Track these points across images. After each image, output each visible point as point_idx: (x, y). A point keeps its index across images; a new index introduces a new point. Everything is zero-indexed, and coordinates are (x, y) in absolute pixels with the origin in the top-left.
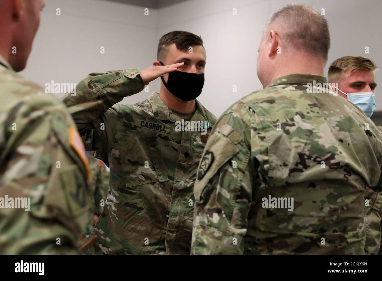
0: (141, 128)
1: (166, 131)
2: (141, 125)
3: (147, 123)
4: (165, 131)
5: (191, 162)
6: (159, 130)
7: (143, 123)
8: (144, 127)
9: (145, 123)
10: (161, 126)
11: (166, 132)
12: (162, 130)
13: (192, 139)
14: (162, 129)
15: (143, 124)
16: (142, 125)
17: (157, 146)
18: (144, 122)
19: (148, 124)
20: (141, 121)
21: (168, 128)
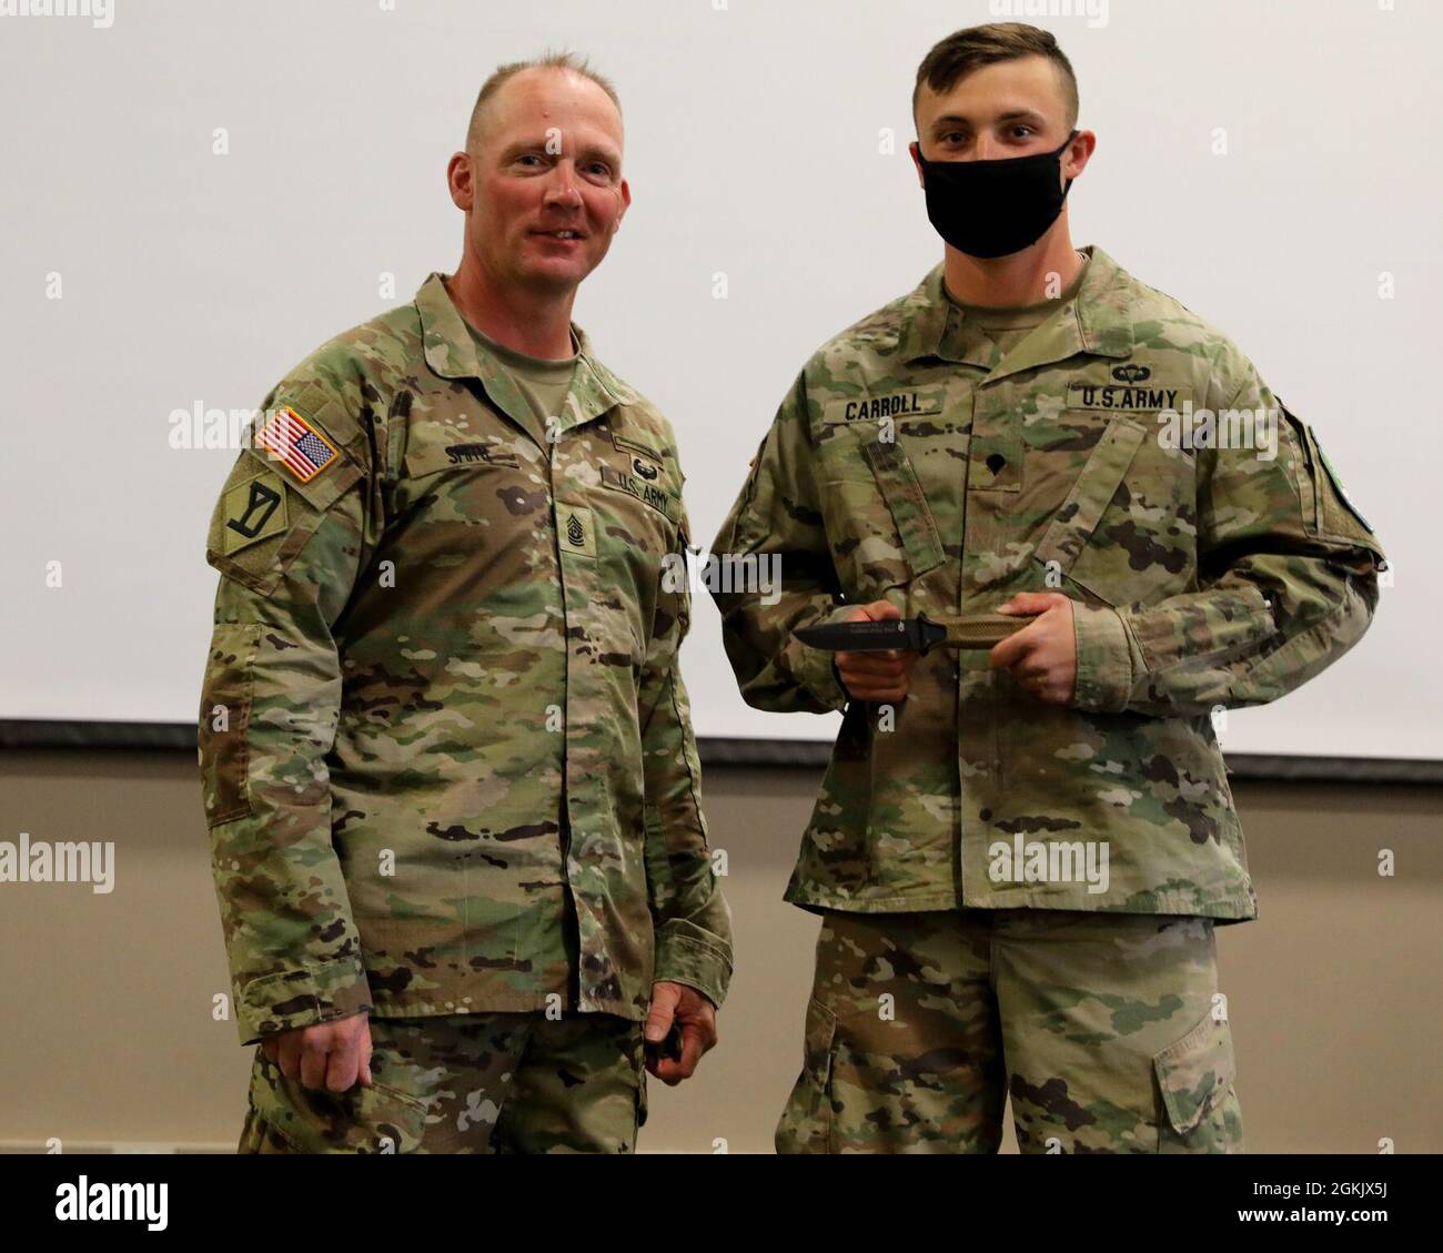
0: (847, 425)
1: (923, 408)
2: (848, 417)
3: (865, 405)
4: (919, 409)
5: (1019, 484)
6: (900, 413)
7: (852, 408)
8: (856, 420)
9: (859, 406)
10: (904, 397)
11: (922, 412)
12: (908, 410)
13: (1019, 410)
14: (909, 405)
15: (853, 412)
16: (851, 415)
17: (902, 462)
18: (855, 405)
19: (869, 407)
20: (847, 403)
21: (926, 397)
